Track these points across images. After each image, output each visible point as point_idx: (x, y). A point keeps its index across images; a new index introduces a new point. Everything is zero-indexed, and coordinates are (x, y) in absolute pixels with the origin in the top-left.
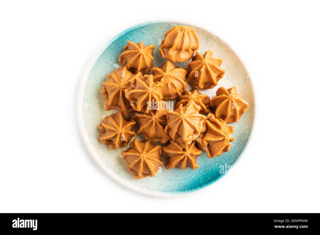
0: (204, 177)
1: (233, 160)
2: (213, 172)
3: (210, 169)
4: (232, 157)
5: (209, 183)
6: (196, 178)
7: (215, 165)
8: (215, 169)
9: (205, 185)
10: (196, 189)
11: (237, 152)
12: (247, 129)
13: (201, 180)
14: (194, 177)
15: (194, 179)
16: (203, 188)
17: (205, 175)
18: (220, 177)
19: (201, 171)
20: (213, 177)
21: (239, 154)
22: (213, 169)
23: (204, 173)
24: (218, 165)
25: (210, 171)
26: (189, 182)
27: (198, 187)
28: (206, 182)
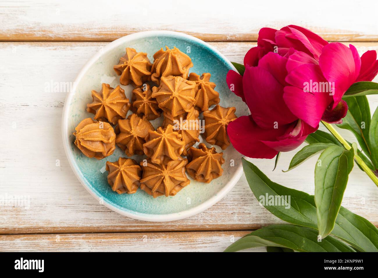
0: (210, 64)
1: (184, 44)
2: (203, 58)
3: (200, 63)
4: (181, 45)
5: (216, 55)
6: (215, 72)
7: (194, 60)
8: (198, 57)
9: (220, 59)
10: (228, 65)
11: (175, 43)
12: (148, 42)
13: (215, 66)
14: (215, 74)
15: (216, 73)
16: (223, 59)
17: (208, 65)
18: (206, 48)
19: (206, 70)
20: (209, 55)
21: (177, 40)
22: (199, 60)
23: (207, 66)
24: (193, 57)
25: (203, 62)
26: (222, 76)
27: (225, 64)
28: (216, 60)
